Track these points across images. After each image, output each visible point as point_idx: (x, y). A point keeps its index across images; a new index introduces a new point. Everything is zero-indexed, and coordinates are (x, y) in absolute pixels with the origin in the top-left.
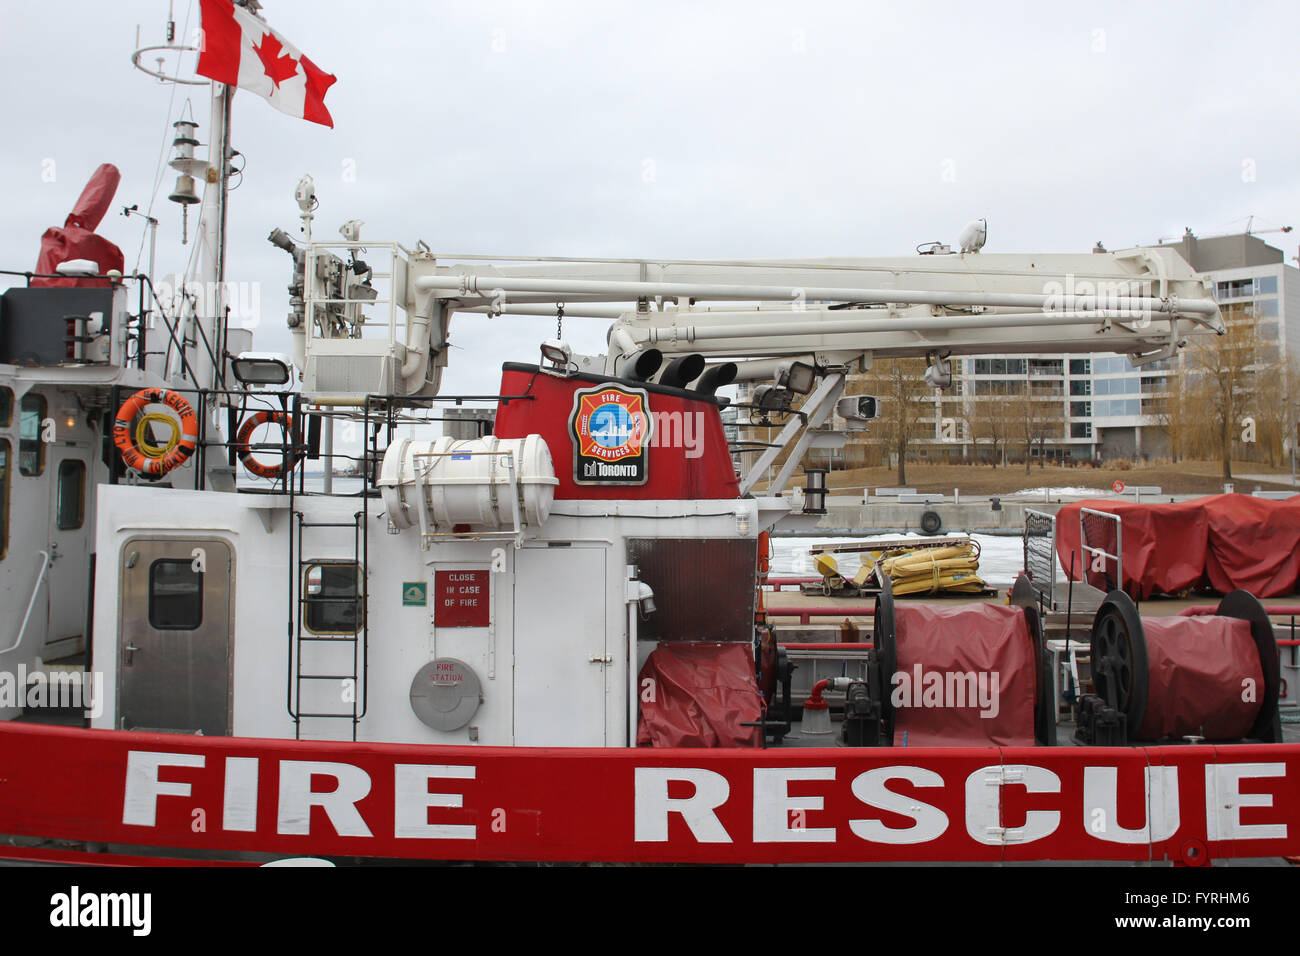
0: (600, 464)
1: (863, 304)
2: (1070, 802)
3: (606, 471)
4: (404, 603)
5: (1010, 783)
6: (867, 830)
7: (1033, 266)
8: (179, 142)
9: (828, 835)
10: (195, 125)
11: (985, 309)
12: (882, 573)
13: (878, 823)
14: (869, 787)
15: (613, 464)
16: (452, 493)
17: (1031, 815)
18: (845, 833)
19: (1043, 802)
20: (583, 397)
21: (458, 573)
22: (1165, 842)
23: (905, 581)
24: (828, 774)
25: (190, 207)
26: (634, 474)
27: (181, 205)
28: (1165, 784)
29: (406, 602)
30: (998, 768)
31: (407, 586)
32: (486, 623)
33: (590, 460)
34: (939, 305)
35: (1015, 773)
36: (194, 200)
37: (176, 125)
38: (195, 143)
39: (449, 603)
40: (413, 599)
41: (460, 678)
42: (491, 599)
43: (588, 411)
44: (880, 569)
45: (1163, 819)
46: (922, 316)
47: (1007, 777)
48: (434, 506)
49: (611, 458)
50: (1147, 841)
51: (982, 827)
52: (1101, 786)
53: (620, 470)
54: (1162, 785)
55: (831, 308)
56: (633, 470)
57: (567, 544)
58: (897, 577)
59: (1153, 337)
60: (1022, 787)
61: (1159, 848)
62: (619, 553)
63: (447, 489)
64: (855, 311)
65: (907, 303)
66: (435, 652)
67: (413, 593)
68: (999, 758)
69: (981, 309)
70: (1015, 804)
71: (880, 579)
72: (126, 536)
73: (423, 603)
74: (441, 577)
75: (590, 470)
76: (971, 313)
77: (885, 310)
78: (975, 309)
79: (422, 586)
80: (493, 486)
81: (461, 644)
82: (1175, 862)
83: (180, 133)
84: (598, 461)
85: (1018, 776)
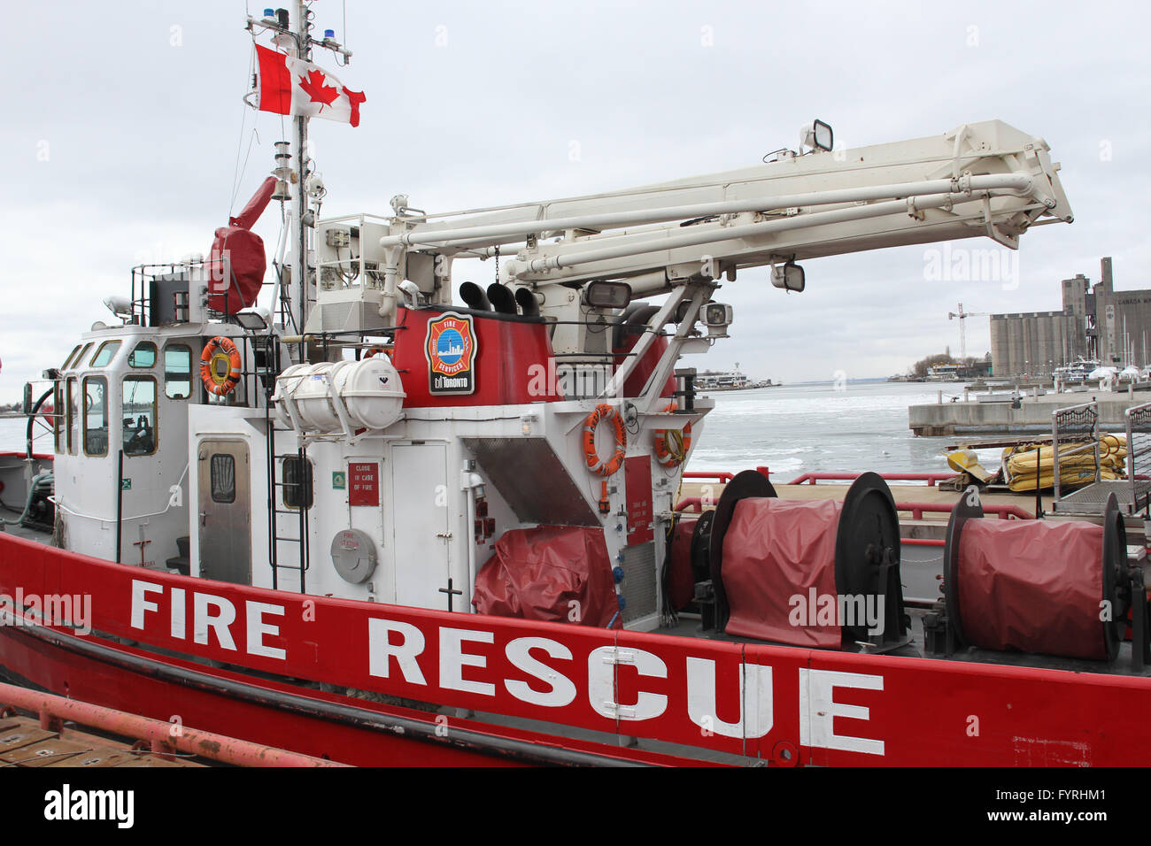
0: (445, 378)
1: (707, 217)
2: (675, 687)
3: (449, 383)
4: (334, 487)
5: (624, 663)
6: (517, 689)
7: (862, 159)
8: (278, 156)
9: (488, 689)
10: (288, 144)
11: (799, 211)
12: (1007, 470)
13: (524, 685)
14: (518, 652)
15: (452, 378)
16: (310, 405)
17: (642, 695)
18: (501, 689)
19: (652, 685)
20: (433, 324)
21: (361, 465)
22: (758, 739)
23: (1026, 477)
24: (487, 637)
25: (286, 202)
26: (466, 386)
27: (279, 202)
28: (759, 682)
29: (335, 487)
30: (612, 648)
31: (335, 474)
32: (376, 504)
33: (437, 375)
34: (760, 212)
35: (628, 655)
36: (288, 198)
37: (276, 144)
38: (288, 156)
39: (357, 487)
40: (338, 484)
41: (357, 544)
42: (380, 485)
43: (436, 336)
44: (1006, 466)
45: (757, 718)
46: (746, 223)
47: (620, 658)
48: (302, 415)
49: (451, 373)
50: (741, 736)
51: (601, 700)
52: (701, 676)
53: (456, 383)
54: (757, 683)
55: (682, 225)
56: (463, 382)
57: (421, 443)
58: (1018, 474)
59: (975, 219)
60: (634, 669)
61: (753, 746)
62: (455, 449)
63: (307, 402)
64: (702, 225)
65: (735, 213)
66: (350, 524)
67: (338, 480)
68: (614, 640)
69: (795, 210)
70: (628, 684)
71: (1005, 474)
72: (201, 438)
73: (344, 488)
74: (351, 466)
75: (438, 383)
76: (785, 215)
77: (718, 223)
78: (789, 211)
79: (342, 474)
80: (329, 399)
81: (365, 519)
82: (770, 761)
83: (277, 151)
84: (443, 375)
85: (629, 658)
